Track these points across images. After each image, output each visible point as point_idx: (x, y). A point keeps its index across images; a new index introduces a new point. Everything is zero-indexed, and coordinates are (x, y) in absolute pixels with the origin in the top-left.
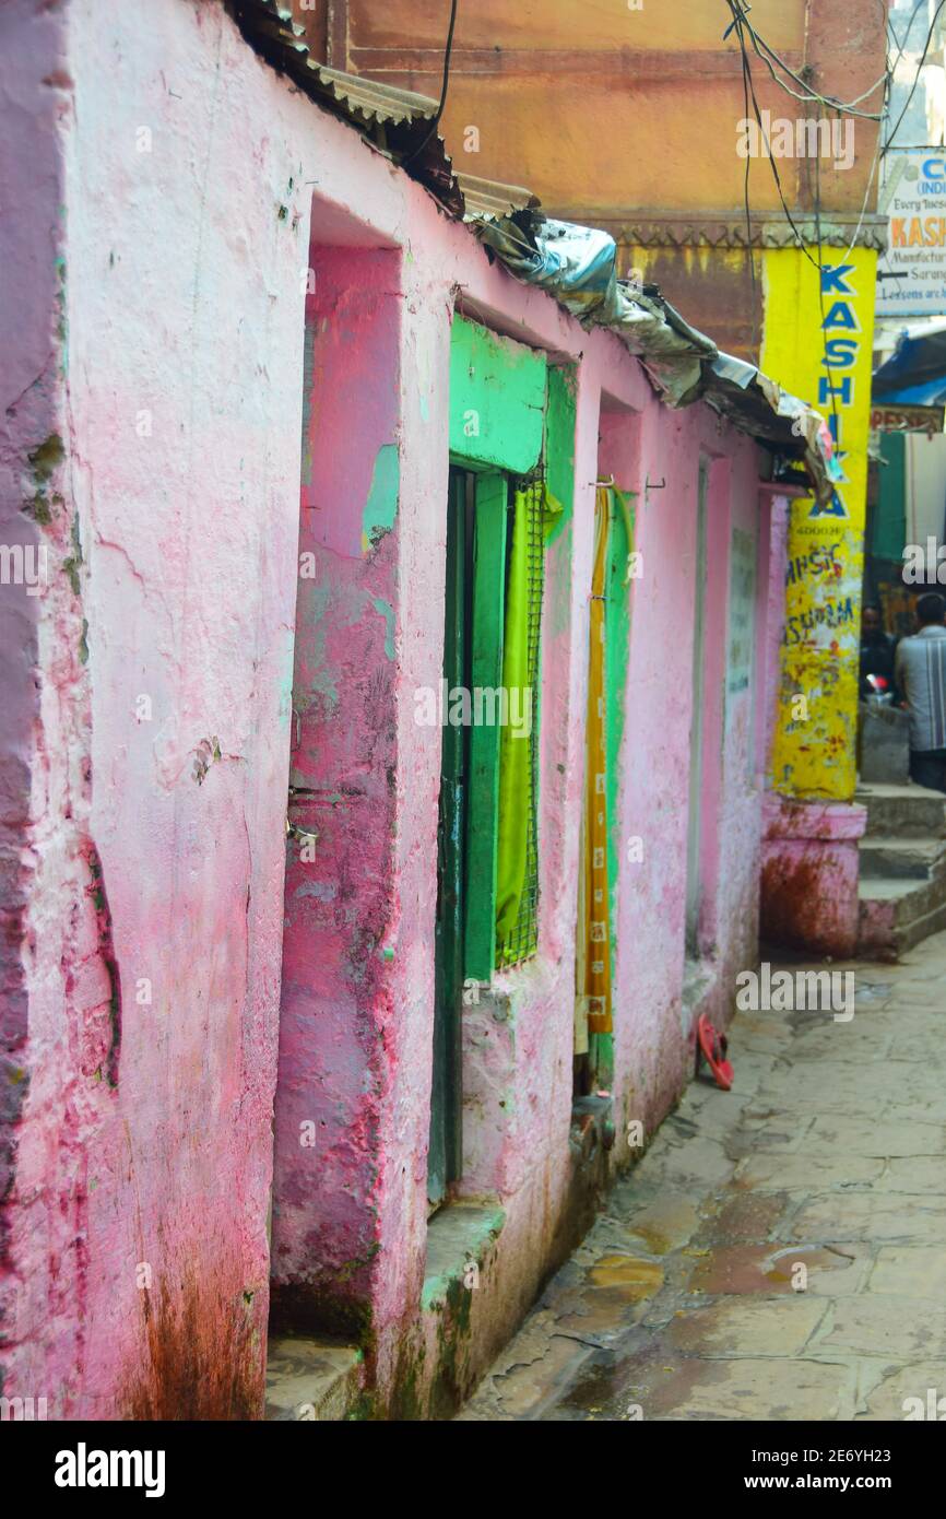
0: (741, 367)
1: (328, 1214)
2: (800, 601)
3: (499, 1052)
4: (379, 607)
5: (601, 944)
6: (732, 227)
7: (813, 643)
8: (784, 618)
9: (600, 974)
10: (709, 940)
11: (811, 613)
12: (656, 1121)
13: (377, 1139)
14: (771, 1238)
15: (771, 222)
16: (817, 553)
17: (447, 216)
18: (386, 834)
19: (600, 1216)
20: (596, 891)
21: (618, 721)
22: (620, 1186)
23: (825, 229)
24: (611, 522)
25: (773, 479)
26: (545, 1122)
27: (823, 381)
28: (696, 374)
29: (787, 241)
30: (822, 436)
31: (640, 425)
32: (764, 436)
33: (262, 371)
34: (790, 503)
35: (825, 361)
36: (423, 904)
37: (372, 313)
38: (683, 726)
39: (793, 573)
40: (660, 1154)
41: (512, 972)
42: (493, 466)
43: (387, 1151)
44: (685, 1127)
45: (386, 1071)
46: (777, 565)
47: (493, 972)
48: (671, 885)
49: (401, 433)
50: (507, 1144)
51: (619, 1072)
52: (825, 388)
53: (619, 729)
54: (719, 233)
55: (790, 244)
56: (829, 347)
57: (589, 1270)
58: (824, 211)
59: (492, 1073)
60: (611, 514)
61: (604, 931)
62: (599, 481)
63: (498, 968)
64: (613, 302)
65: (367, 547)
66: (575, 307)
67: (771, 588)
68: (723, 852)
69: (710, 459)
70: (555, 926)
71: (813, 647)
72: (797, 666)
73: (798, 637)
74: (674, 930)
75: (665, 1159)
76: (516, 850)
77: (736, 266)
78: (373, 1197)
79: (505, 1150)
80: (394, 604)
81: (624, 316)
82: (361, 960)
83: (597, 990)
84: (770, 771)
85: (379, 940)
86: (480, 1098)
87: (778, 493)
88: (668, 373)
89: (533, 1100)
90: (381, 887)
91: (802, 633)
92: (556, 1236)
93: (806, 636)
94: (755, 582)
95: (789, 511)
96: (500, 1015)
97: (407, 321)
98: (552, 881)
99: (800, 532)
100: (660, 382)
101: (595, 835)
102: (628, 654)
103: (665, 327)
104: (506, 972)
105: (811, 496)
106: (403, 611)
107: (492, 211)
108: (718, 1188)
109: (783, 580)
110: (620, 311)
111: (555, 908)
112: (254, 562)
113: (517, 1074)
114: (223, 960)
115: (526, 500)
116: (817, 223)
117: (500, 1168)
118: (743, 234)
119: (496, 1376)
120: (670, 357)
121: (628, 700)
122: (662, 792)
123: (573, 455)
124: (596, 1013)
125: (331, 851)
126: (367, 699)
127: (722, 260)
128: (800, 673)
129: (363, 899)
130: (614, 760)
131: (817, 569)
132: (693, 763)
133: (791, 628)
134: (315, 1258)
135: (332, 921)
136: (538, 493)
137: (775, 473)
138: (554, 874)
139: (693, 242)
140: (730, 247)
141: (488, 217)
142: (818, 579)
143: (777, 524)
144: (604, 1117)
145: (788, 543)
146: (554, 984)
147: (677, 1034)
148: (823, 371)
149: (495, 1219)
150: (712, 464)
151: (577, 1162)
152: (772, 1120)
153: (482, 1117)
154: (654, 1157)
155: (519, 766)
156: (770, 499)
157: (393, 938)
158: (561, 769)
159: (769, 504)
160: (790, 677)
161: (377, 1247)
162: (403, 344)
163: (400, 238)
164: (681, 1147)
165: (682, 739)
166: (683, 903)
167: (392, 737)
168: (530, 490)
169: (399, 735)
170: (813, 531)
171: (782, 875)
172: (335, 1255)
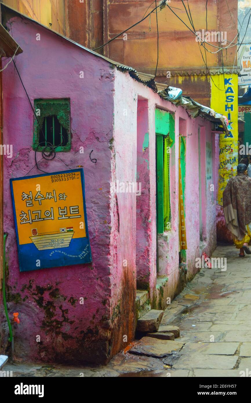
0: (207, 109)
1: (141, 268)
2: (223, 158)
3: (166, 247)
4: (146, 161)
5: (184, 231)
6: (202, 71)
7: (227, 168)
8: (219, 163)
9: (184, 237)
10: (205, 236)
11: (226, 161)
12: (195, 273)
13: (149, 254)
14: (222, 291)
15: (212, 69)
16: (227, 147)
17: (154, 92)
18: (149, 200)
19: (185, 288)
20: (182, 220)
21: (184, 184)
22: (188, 283)
23: (225, 70)
24: (181, 143)
25: (215, 130)
26: (174, 263)
27: (226, 106)
28: (198, 111)
29: (216, 73)
30: (226, 120)
31: (186, 122)
32: (212, 121)
33: (132, 124)
34: (219, 135)
35: (226, 101)
36: (154, 214)
37: (143, 111)
38: (197, 186)
39: (221, 152)
40: (196, 279)
41: (167, 232)
42: (160, 134)
43: (151, 257)
44: (202, 274)
45: (150, 242)
46: (217, 150)
47: (164, 232)
48: (196, 221)
49: (149, 131)
50: (168, 265)
51: (187, 259)
52: (227, 107)
53: (184, 186)
54: (199, 72)
55: (217, 74)
56: (227, 98)
57: (184, 296)
58: (224, 66)
59: (164, 251)
60: (181, 141)
61: (184, 228)
62: (179, 135)
63: (164, 231)
64: (181, 101)
65: (144, 151)
66: (174, 103)
67: (216, 155)
68: (207, 216)
69: (200, 127)
70: (175, 224)
71: (227, 169)
72: (223, 174)
73: (223, 167)
74: (197, 231)
75: (198, 280)
76: (167, 208)
77: (204, 80)
78: (149, 264)
79: (168, 266)
80: (149, 160)
81: (184, 103)
82: (145, 223)
83: (183, 240)
84: (218, 199)
85: (148, 219)
86: (162, 256)
87: (217, 133)
88: (192, 112)
89: (172, 258)
90: (148, 210)
91: (224, 166)
92: (177, 288)
93: (225, 167)
94: (212, 154)
95: (219, 137)
96: (165, 240)
97: (149, 111)
98: (174, 215)
99: (222, 142)
100: (190, 114)
101: (181, 208)
102: (186, 170)
103: (192, 104)
104: (166, 232)
105: (224, 133)
106: (150, 161)
107: (161, 90)
108: (210, 284)
109: (219, 154)
110: (183, 102)
111: (174, 220)
112: (132, 154)
113: (169, 251)
114: (129, 217)
115: (166, 140)
116: (223, 69)
117: (167, 270)
118: (205, 72)
119: (168, 309)
120: (193, 109)
121: (186, 180)
122: (194, 200)
123: (174, 131)
124: (184, 245)
125: (139, 204)
126: (144, 177)
127: (200, 78)
128: (224, 176)
129: (145, 212)
130: (184, 192)
131: (227, 150)
132: (200, 194)
133: (221, 165)
134: (139, 276)
135: (139, 216)
136: (168, 138)
137: (216, 128)
138: (174, 213)
139: (193, 75)
140: (202, 75)
141: (161, 91)
142: (227, 153)
143: (216, 140)
144: (185, 267)
145: (219, 145)
146: (175, 235)
147: (199, 255)
148: (226, 103)
149: (166, 279)
150: (201, 128)
151: (180, 274)
152: (221, 273)
153: (163, 260)
154: (195, 279)
155: (167, 191)
156: (214, 134)
157: (150, 219)
158: (174, 192)
159: (214, 136)
160: (221, 177)
161: (150, 273)
162: (149, 116)
163: (148, 98)
164: (201, 278)
165: (197, 189)
166: (199, 225)
167: (149, 183)
168: (167, 138)
169: (150, 183)
170: (225, 141)
171: (222, 225)
172: (142, 275)
